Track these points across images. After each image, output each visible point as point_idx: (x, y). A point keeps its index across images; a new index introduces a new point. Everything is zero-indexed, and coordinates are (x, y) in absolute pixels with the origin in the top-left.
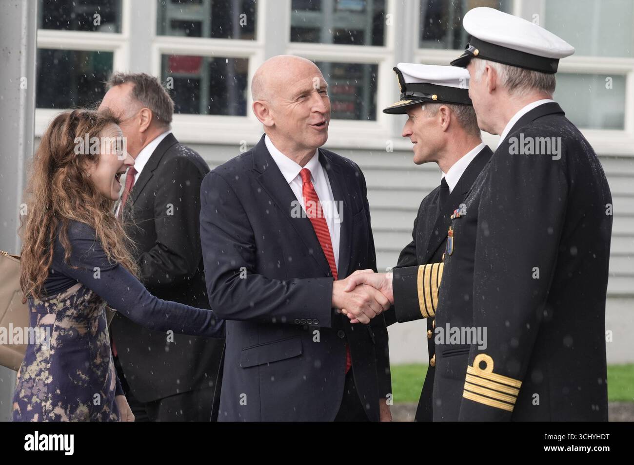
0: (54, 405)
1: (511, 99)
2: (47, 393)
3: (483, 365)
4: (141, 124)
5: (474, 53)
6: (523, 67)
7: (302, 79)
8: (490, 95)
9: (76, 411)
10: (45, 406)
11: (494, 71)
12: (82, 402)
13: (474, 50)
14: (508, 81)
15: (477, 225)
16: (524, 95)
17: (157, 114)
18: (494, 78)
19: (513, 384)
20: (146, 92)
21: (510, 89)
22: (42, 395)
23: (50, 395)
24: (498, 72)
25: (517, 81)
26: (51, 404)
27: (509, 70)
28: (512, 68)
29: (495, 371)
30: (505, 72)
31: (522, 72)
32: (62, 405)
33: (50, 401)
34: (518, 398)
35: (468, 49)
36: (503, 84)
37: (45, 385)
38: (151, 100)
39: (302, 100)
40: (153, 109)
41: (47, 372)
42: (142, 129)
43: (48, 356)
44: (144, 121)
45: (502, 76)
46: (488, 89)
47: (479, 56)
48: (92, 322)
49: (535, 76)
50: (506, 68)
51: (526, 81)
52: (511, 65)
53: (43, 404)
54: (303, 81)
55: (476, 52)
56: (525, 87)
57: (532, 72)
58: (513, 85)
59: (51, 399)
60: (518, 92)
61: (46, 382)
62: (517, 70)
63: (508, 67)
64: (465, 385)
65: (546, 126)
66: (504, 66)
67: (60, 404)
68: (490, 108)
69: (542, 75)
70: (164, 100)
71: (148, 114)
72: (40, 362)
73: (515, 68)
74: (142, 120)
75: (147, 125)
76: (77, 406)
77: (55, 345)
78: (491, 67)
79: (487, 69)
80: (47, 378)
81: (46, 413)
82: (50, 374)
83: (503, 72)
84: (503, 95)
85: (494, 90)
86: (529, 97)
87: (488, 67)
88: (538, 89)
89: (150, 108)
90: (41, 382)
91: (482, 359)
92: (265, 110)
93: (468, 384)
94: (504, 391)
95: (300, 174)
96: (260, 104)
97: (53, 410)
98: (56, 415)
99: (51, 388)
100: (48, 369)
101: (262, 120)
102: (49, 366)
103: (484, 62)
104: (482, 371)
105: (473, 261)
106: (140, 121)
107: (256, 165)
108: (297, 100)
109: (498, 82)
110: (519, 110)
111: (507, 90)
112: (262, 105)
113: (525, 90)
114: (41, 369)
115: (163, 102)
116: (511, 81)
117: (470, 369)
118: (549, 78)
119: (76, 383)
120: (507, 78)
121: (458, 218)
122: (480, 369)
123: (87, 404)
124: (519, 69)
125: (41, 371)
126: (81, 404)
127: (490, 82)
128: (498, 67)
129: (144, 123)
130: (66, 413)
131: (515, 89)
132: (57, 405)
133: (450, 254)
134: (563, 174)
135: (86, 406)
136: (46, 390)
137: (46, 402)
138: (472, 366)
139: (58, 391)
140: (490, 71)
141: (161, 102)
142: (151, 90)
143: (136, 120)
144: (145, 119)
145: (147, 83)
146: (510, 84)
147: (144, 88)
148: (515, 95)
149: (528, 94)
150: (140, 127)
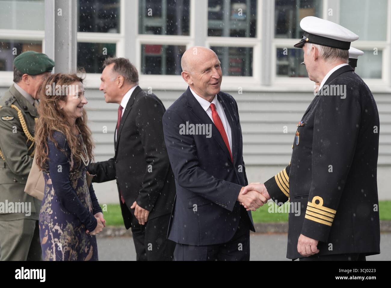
0: (54, 224)
1: (326, 63)
2: (51, 219)
3: (317, 202)
5: (306, 40)
6: (332, 47)
8: (315, 62)
9: (66, 227)
10: (50, 225)
11: (317, 49)
12: (69, 222)
13: (306, 39)
14: (324, 54)
15: (313, 129)
16: (333, 61)
18: (317, 53)
19: (333, 212)
20: (121, 67)
21: (325, 59)
22: (49, 220)
23: (52, 220)
24: (319, 50)
25: (329, 54)
26: (53, 224)
27: (325, 49)
28: (326, 47)
29: (324, 205)
30: (323, 50)
31: (331, 49)
32: (58, 224)
33: (52, 223)
34: (335, 219)
35: (303, 38)
36: (322, 56)
37: (49, 215)
38: (123, 71)
39: (206, 72)
40: (124, 76)
41: (50, 208)
42: (119, 87)
43: (50, 200)
45: (321, 52)
46: (314, 59)
47: (309, 42)
48: (73, 182)
49: (338, 51)
51: (333, 54)
52: (325, 46)
53: (49, 225)
55: (307, 39)
56: (333, 58)
57: (337, 49)
58: (327, 56)
59: (53, 222)
60: (329, 60)
61: (50, 214)
63: (324, 47)
64: (306, 212)
65: (347, 77)
66: (322, 46)
67: (57, 224)
68: (315, 69)
69: (342, 51)
71: (121, 78)
72: (47, 204)
73: (328, 47)
75: (122, 84)
76: (67, 224)
77: (53, 195)
78: (315, 47)
79: (313, 48)
80: (50, 211)
81: (51, 229)
82: (51, 209)
83: (321, 50)
84: (322, 61)
85: (317, 59)
86: (336, 62)
87: (314, 47)
88: (340, 58)
89: (122, 75)
90: (48, 213)
91: (317, 199)
92: (188, 76)
93: (308, 211)
94: (328, 216)
95: (210, 107)
96: (185, 73)
97: (54, 227)
98: (55, 230)
99: (52, 216)
100: (50, 207)
101: (187, 81)
102: (51, 205)
103: (311, 44)
104: (317, 205)
105: (311, 149)
106: (118, 82)
107: (188, 103)
109: (319, 55)
110: (331, 69)
111: (324, 59)
112: (186, 74)
113: (333, 59)
114: (47, 207)
116: (326, 54)
117: (309, 204)
118: (345, 52)
119: (64, 212)
120: (323, 52)
121: (302, 126)
122: (316, 204)
123: (71, 223)
124: (330, 48)
125: (47, 208)
126: (68, 224)
127: (315, 55)
128: (319, 47)
129: (120, 83)
130: (61, 229)
131: (328, 58)
132: (56, 225)
133: (297, 145)
134: (358, 103)
135: (71, 224)
136: (50, 218)
137: (50, 224)
138: (311, 202)
139: (56, 218)
140: (314, 49)
142: (123, 66)
143: (116, 82)
144: (121, 81)
145: (121, 63)
146: (325, 56)
147: (119, 65)
148: (328, 61)
149: (335, 61)
150: (118, 85)
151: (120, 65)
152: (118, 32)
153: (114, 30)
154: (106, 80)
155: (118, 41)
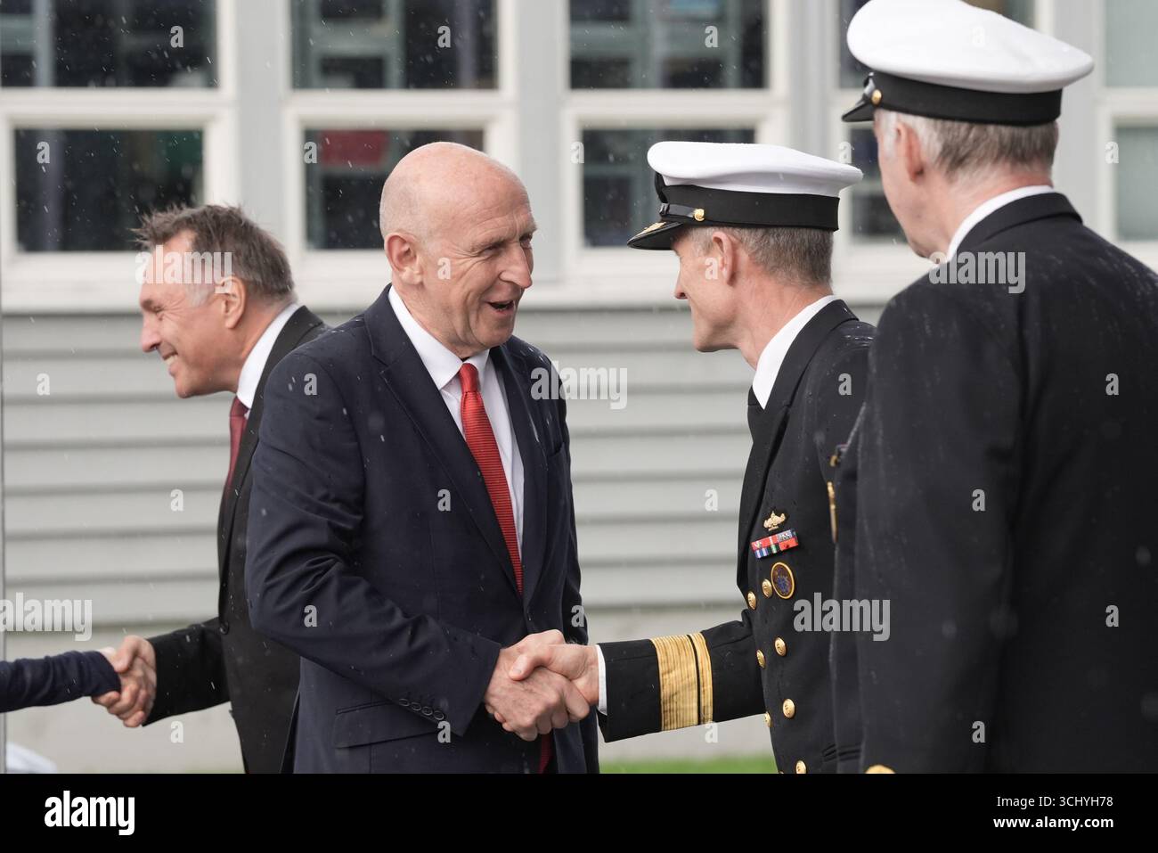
1: (953, 190)
4: (227, 311)
5: (873, 99)
6: (972, 121)
7: (498, 217)
8: (913, 185)
11: (911, 132)
13: (872, 94)
14: (941, 153)
17: (255, 282)
20: (222, 243)
21: (947, 172)
24: (920, 136)
25: (962, 152)
27: (942, 131)
28: (949, 124)
30: (935, 135)
31: (969, 130)
36: (933, 161)
39: (490, 253)
40: (243, 276)
42: (231, 322)
44: (233, 303)
45: (929, 144)
46: (908, 175)
47: (882, 105)
50: (935, 127)
51: (979, 151)
52: (944, 118)
54: (499, 220)
55: (877, 96)
56: (978, 164)
57: (992, 127)
58: (955, 159)
60: (963, 177)
62: (959, 128)
63: (939, 123)
66: (932, 121)
70: (263, 250)
71: (235, 288)
73: (956, 124)
74: (227, 303)
75: (240, 312)
78: (904, 126)
79: (899, 130)
83: (931, 136)
84: (937, 183)
85: (918, 174)
86: (989, 184)
87: (900, 127)
92: (408, 251)
96: (401, 239)
101: (399, 269)
103: (893, 116)
106: (223, 307)
107: (377, 348)
108: (479, 254)
109: (924, 158)
111: (943, 172)
112: (404, 242)
113: (981, 169)
115: (260, 254)
116: (949, 153)
120: (937, 147)
124: (964, 126)
127: (907, 161)
128: (920, 124)
129: (232, 309)
131: (958, 170)
140: (903, 134)
141: (257, 256)
142: (229, 238)
143: (214, 306)
144: (233, 299)
145: (219, 225)
146: (948, 160)
147: (214, 237)
148: (959, 181)
149: (986, 178)
150: (226, 317)
151: (218, 236)
152: (211, 82)
153: (194, 77)
154: (167, 304)
155: (212, 118)
